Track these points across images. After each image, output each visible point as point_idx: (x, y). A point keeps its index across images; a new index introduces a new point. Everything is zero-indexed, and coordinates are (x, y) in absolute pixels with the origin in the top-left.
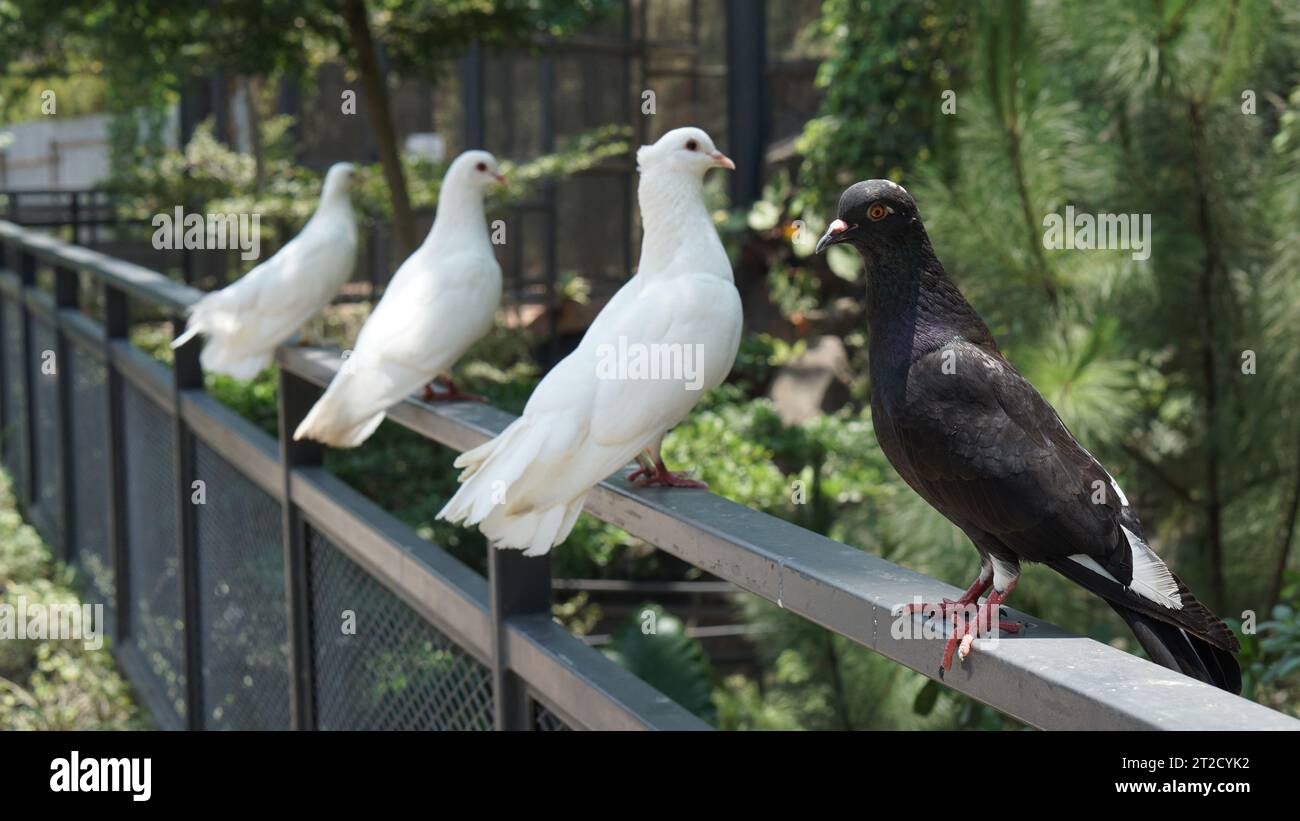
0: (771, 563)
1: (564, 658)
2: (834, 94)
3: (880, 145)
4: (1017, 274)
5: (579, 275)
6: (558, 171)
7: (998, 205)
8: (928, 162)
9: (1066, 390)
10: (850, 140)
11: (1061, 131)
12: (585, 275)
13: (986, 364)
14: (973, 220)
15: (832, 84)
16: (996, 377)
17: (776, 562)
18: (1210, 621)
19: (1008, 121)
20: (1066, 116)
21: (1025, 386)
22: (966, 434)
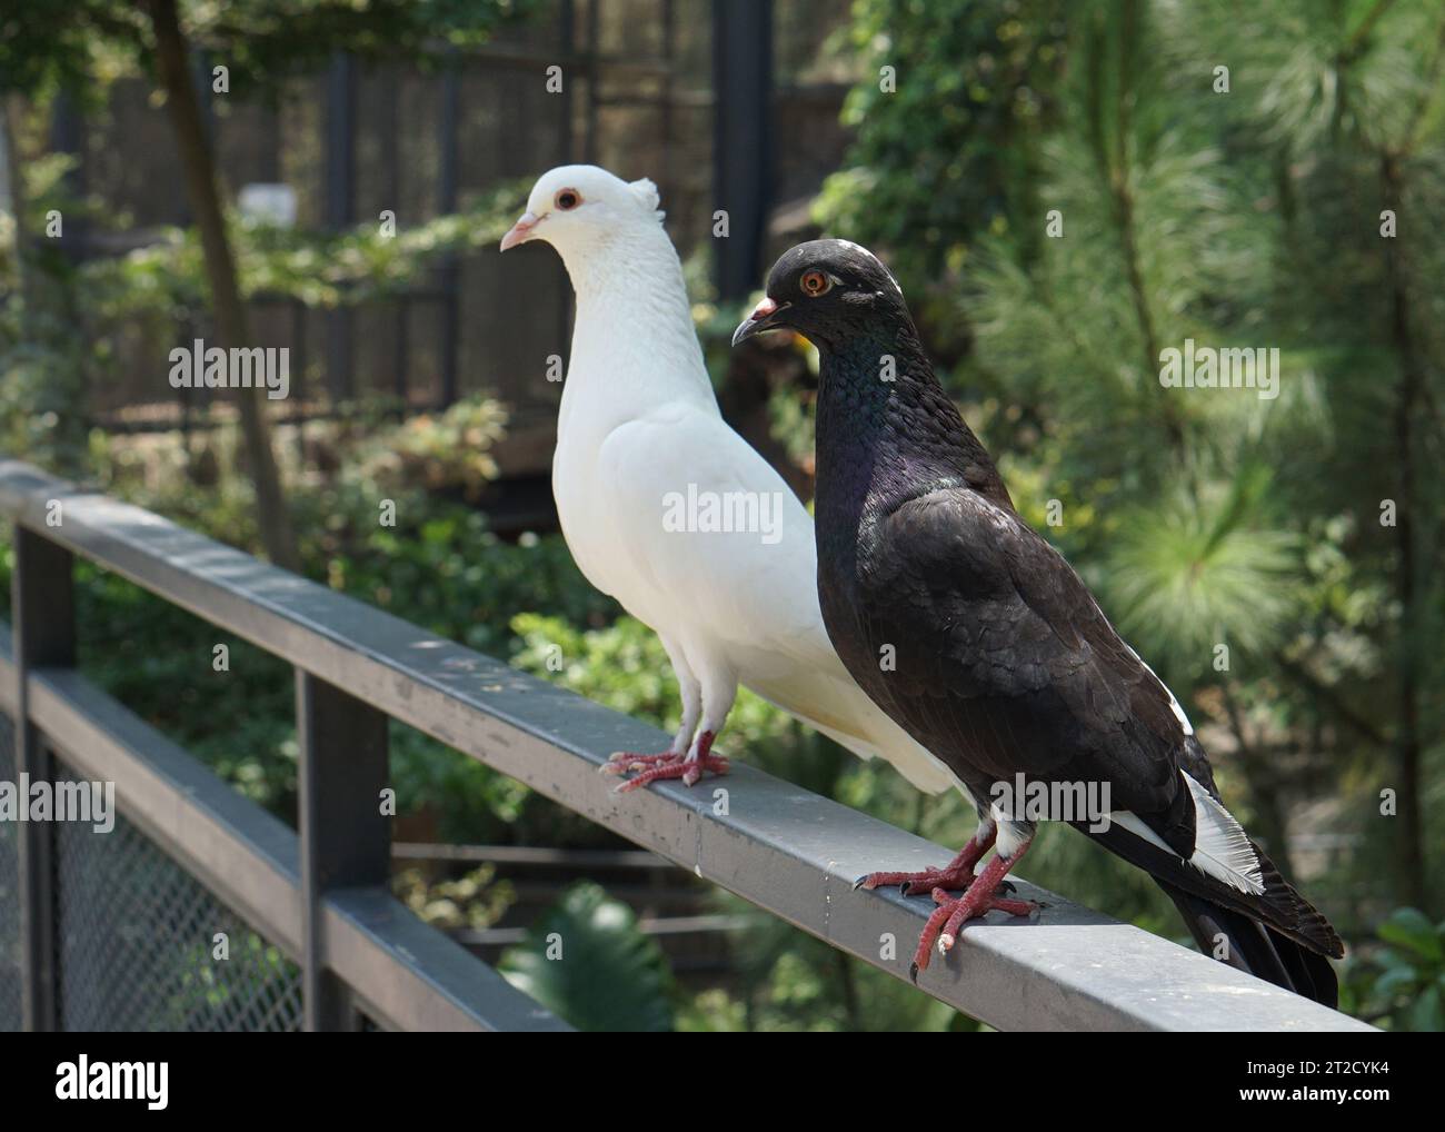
0: (687, 811)
1: (403, 950)
2: (868, 135)
3: (934, 213)
4: (1124, 403)
5: (493, 397)
6: (461, 240)
7: (1097, 298)
8: (1002, 238)
9: (1194, 572)
10: (890, 205)
11: (1193, 192)
12: (504, 398)
13: (995, 523)
14: (1061, 320)
15: (865, 120)
16: (1009, 543)
17: (694, 810)
18: (1302, 912)
19: (1115, 177)
20: (1200, 171)
21: (1052, 557)
22: (965, 630)
